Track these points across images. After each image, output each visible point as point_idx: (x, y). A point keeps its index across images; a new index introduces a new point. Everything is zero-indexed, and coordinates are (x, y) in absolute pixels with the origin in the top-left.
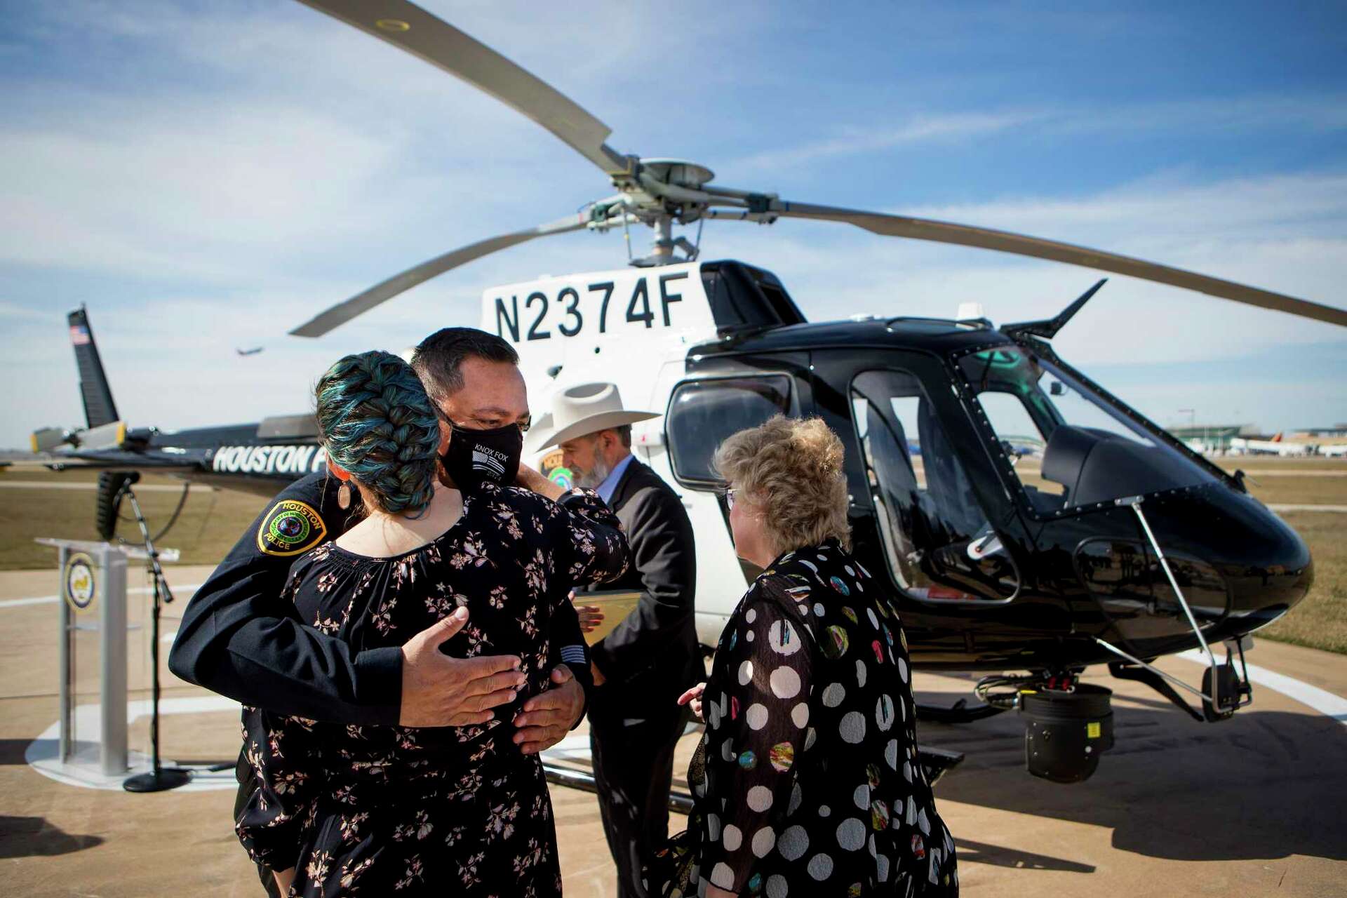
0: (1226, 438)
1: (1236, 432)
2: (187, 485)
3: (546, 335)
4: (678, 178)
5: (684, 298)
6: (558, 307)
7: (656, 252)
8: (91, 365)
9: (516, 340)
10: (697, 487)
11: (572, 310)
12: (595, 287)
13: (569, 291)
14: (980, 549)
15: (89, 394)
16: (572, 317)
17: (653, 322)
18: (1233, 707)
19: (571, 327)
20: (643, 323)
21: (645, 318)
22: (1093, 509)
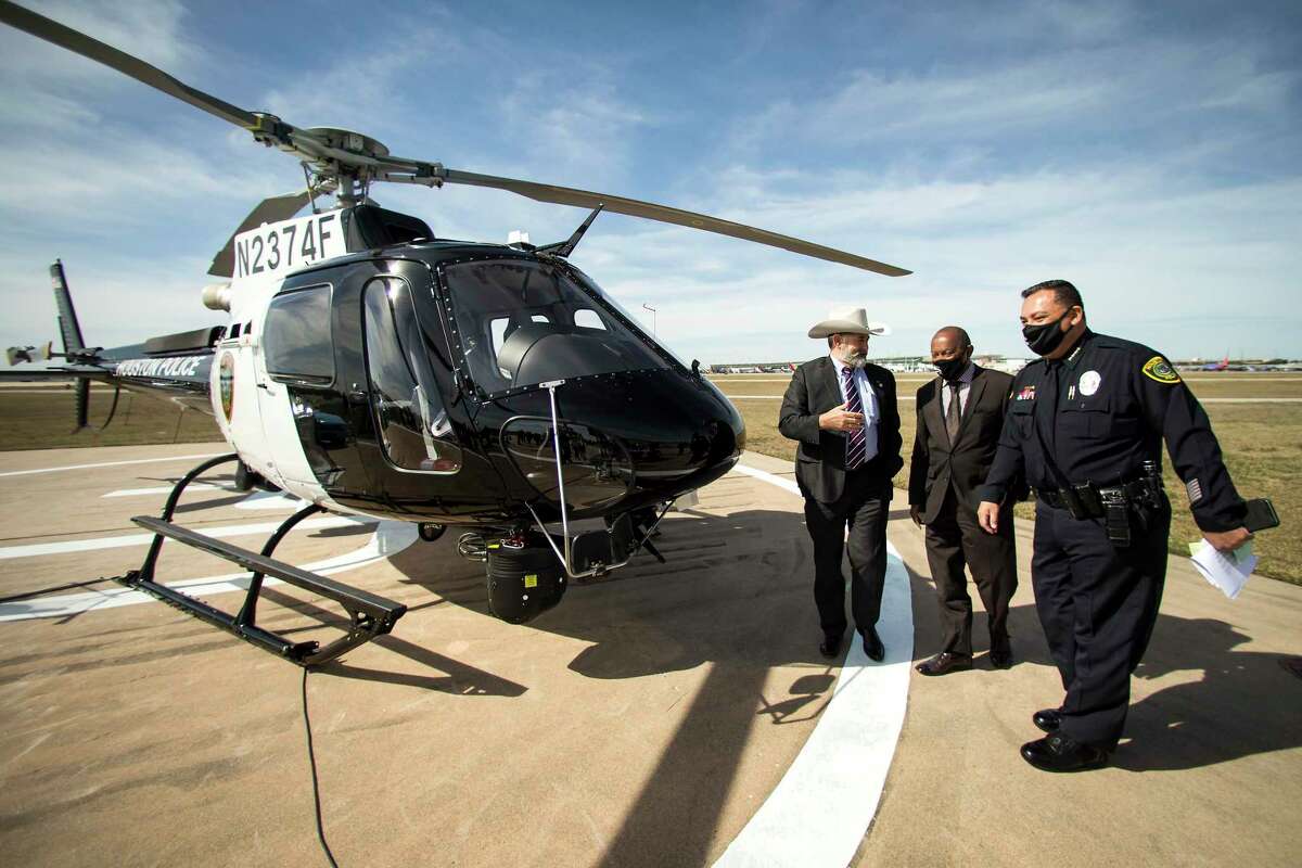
0: (916, 363)
2: (118, 390)
3: (261, 269)
4: (346, 145)
5: (332, 235)
6: (268, 247)
7: (339, 204)
8: (64, 304)
9: (247, 273)
10: (278, 380)
11: (275, 249)
12: (286, 230)
13: (274, 234)
14: (439, 428)
15: (64, 325)
16: (275, 254)
17: (316, 255)
18: (599, 570)
19: (274, 262)
20: (310, 256)
21: (312, 252)
22: (520, 392)
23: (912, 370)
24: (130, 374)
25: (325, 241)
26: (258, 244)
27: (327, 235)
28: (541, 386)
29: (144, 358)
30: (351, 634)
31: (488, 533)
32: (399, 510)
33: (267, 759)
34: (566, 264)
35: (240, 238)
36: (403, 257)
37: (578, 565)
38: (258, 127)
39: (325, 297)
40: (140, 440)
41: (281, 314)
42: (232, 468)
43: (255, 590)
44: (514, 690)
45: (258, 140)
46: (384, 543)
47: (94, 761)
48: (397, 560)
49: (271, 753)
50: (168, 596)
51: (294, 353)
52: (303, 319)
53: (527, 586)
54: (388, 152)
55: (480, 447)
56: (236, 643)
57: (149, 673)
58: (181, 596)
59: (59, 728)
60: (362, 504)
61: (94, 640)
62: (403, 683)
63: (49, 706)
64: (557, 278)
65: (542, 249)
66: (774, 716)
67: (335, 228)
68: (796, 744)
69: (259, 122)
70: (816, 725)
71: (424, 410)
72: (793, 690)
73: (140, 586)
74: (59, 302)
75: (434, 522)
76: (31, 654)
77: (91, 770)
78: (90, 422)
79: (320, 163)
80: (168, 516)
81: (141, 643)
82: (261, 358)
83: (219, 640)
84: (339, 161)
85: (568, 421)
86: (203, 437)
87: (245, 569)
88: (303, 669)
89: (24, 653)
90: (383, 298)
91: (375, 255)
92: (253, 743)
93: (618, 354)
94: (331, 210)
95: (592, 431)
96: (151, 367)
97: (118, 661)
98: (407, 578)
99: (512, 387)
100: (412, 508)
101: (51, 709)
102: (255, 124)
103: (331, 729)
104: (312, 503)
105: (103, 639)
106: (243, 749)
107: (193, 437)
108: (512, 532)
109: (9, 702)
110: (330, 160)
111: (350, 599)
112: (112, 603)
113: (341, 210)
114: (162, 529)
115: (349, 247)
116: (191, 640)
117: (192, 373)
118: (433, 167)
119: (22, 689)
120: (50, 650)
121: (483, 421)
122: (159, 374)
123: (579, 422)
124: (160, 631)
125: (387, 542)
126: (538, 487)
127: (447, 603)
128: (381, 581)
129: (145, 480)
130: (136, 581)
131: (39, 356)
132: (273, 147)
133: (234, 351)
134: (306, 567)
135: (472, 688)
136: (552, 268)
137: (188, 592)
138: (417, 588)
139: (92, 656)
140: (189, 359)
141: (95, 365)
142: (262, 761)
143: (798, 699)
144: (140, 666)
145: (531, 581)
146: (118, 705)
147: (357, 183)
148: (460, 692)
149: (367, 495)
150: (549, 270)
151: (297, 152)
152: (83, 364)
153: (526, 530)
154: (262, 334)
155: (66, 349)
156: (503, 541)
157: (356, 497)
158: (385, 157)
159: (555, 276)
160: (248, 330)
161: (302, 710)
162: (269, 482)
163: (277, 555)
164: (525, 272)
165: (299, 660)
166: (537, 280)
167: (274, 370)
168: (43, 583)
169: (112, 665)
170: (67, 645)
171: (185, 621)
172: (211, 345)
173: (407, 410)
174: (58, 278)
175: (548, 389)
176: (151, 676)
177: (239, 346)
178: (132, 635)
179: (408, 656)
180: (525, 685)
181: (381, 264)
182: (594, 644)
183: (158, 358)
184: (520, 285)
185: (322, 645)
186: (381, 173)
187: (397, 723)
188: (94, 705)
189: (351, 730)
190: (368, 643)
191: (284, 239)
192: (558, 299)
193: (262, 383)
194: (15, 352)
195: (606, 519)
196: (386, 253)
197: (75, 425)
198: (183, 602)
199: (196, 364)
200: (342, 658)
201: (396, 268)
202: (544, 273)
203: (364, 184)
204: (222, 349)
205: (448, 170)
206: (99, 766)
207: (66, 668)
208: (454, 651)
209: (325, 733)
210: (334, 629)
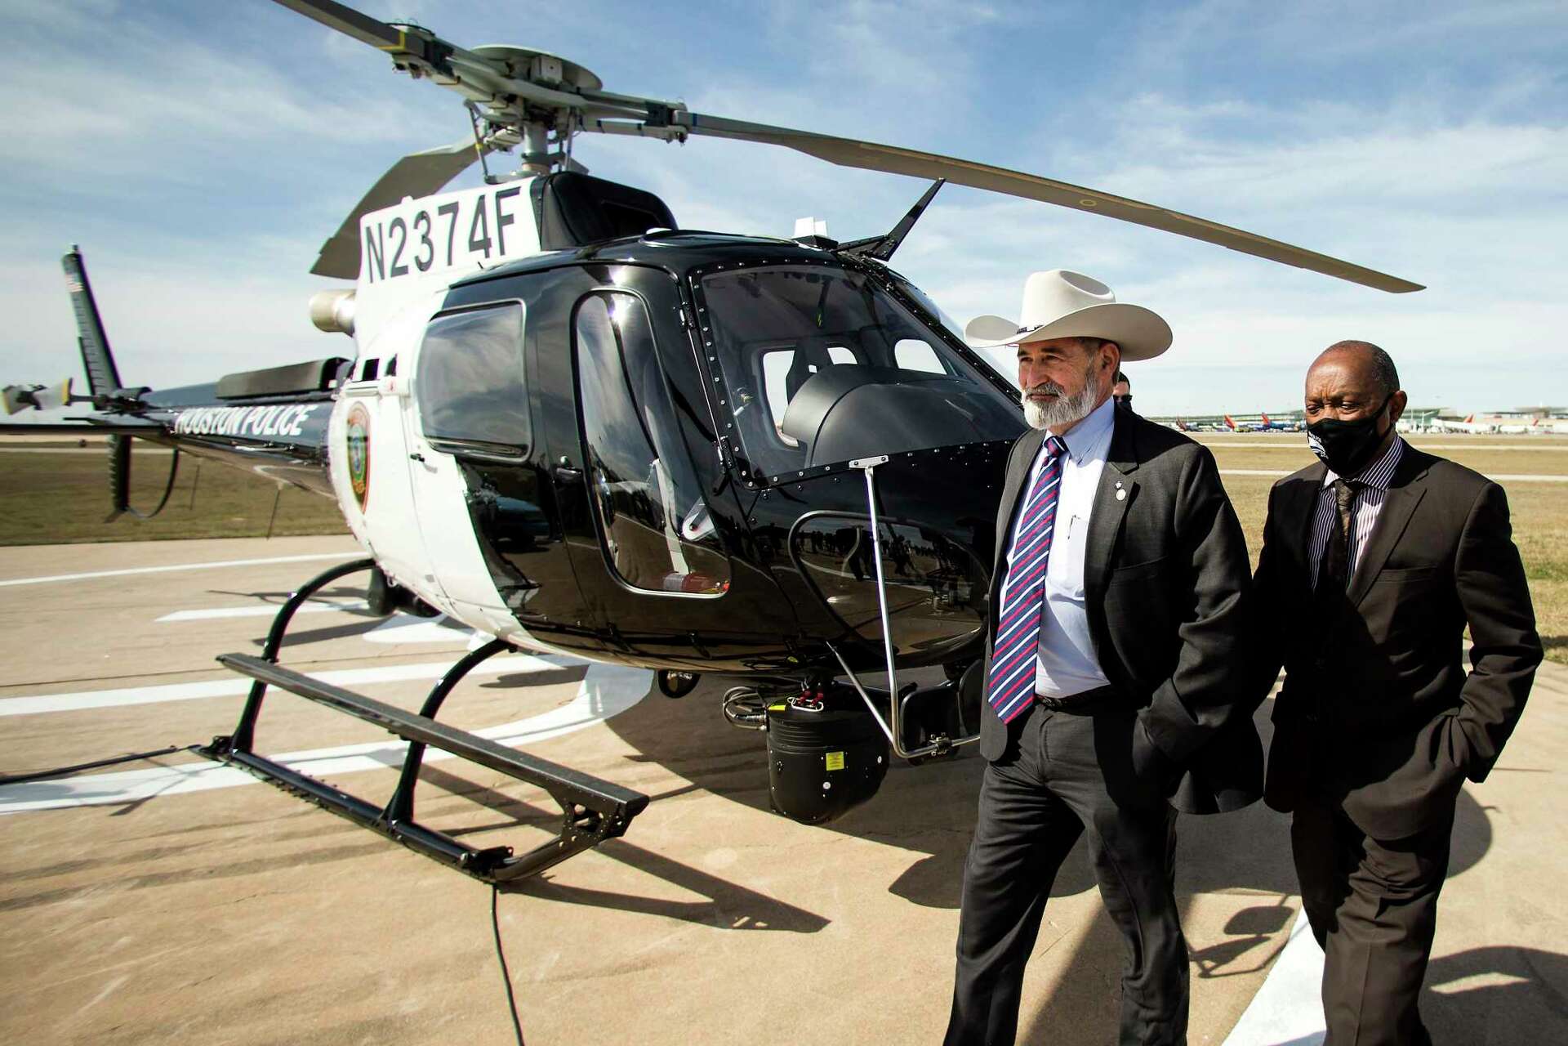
0: (1428, 419)
1: (1436, 414)
3: (404, 270)
4: (535, 74)
5: (516, 219)
6: (415, 236)
7: (526, 168)
8: (87, 318)
9: (383, 277)
10: (441, 448)
11: (425, 239)
12: (443, 210)
13: (423, 216)
14: (694, 527)
15: (88, 351)
16: (426, 246)
17: (491, 250)
18: (942, 746)
19: (424, 259)
20: (482, 252)
21: (485, 245)
22: (818, 474)
23: (1421, 430)
24: (196, 431)
25: (505, 228)
26: (398, 230)
27: (509, 219)
28: (852, 465)
29: (216, 405)
30: (565, 837)
31: (766, 688)
32: (631, 651)
33: (449, 1017)
34: (886, 270)
35: (368, 221)
36: (631, 260)
37: (909, 739)
38: (401, 48)
39: (514, 320)
40: (205, 532)
41: (443, 345)
42: (362, 579)
43: (412, 769)
44: (810, 923)
45: (400, 67)
46: (599, 698)
47: (196, 1016)
48: (618, 723)
49: (453, 1010)
50: (276, 774)
51: (466, 405)
52: (477, 352)
53: (829, 768)
54: (599, 84)
55: (757, 555)
56: (387, 848)
57: (260, 891)
58: (296, 775)
59: (140, 967)
60: (567, 639)
61: (173, 840)
62: (641, 910)
63: (120, 936)
64: (872, 293)
65: (849, 247)
66: (1202, 967)
67: (522, 207)
68: (1233, 1007)
69: (402, 38)
70: (1263, 980)
71: (667, 496)
72: (1230, 929)
73: (233, 759)
74: (78, 315)
75: (680, 669)
76: (83, 858)
77: (194, 1029)
78: (133, 504)
79: (496, 104)
80: (271, 654)
81: (244, 845)
82: (414, 412)
83: (360, 843)
84: (525, 100)
85: (894, 519)
86: (305, 528)
87: (397, 736)
88: (490, 888)
89: (71, 859)
90: (603, 322)
91: (588, 256)
92: (427, 994)
93: (969, 415)
94: (513, 179)
95: (926, 535)
96: (231, 420)
97: (212, 872)
98: (635, 752)
99: (807, 466)
100: (644, 647)
101: (124, 940)
102: (396, 42)
103: (541, 976)
104: (494, 638)
105: (186, 838)
106: (410, 1004)
107: (288, 528)
108: (805, 686)
109: (60, 929)
110: (511, 99)
111: (562, 784)
112: (191, 785)
113: (532, 179)
114: (265, 673)
115: (545, 241)
116: (319, 843)
117: (296, 432)
118: (671, 111)
119: (78, 910)
120: (109, 854)
121: (762, 517)
122: (243, 432)
123: (909, 521)
124: (271, 827)
125: (603, 697)
126: (844, 618)
127: (702, 791)
128: (597, 756)
129: (221, 595)
130: (226, 751)
131: (53, 401)
132: (423, 78)
133: (370, 402)
134: (485, 734)
135: (746, 919)
136: (864, 277)
137: (306, 770)
138: (653, 768)
139: (172, 863)
140: (291, 409)
141: (139, 415)
142: (442, 1021)
143: (1237, 943)
144: (247, 879)
145: (835, 761)
146: (225, 937)
147: (552, 134)
148: (728, 924)
149: (582, 628)
150: (860, 281)
151: (461, 87)
152: (121, 413)
153: (827, 683)
154: (414, 376)
155: (92, 388)
156: (792, 700)
157: (560, 629)
158: (596, 93)
159: (868, 290)
160: (392, 369)
161: (495, 950)
162: (420, 601)
163: (443, 716)
164: (821, 281)
165: (485, 873)
166: (839, 294)
167: (434, 433)
168: (85, 754)
169: (203, 877)
170: (135, 846)
171: (305, 813)
172: (324, 387)
173: (640, 496)
174: (76, 275)
175: (863, 470)
176: (265, 894)
177: (378, 394)
178: (229, 833)
179: (646, 870)
180: (826, 917)
181: (599, 271)
182: (927, 856)
183: (240, 405)
184: (815, 301)
185: (517, 853)
186: (591, 120)
187: (636, 970)
188: (188, 934)
189: (570, 978)
190: (589, 851)
191: (441, 224)
192: (872, 322)
193: (415, 452)
194: (15, 394)
195: (946, 668)
196: (604, 254)
197: (109, 506)
198: (302, 785)
199: (302, 418)
200: (548, 872)
201: (621, 276)
202: (851, 284)
203: (564, 135)
204: (348, 396)
205: (695, 116)
206: (204, 1023)
207: (136, 881)
208: (716, 863)
209: (531, 982)
210: (533, 828)
